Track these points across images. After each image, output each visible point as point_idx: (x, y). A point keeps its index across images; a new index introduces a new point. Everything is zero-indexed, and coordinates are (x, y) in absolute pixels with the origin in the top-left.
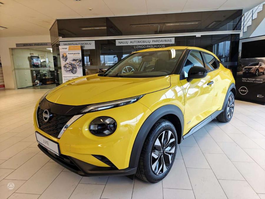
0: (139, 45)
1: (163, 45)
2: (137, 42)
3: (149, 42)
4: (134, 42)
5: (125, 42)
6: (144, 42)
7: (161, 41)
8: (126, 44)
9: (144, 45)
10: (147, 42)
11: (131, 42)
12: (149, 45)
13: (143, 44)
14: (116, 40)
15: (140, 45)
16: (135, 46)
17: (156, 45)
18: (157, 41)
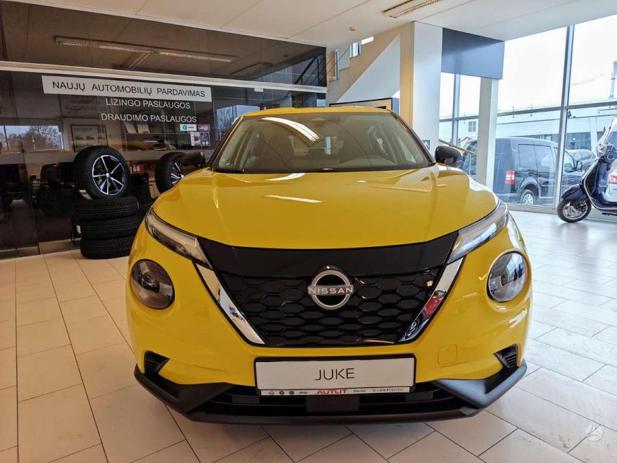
0: (121, 98)
1: (185, 102)
2: (114, 88)
3: (149, 92)
4: (105, 87)
5: (75, 86)
6: (132, 89)
7: (181, 92)
8: (79, 92)
9: (134, 99)
10: (143, 91)
11: (94, 87)
12: (148, 100)
13: (131, 95)
14: (43, 77)
15: (124, 99)
16: (109, 98)
17: (167, 101)
18: (170, 91)
